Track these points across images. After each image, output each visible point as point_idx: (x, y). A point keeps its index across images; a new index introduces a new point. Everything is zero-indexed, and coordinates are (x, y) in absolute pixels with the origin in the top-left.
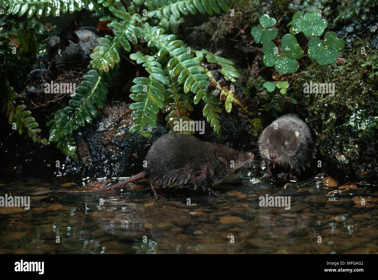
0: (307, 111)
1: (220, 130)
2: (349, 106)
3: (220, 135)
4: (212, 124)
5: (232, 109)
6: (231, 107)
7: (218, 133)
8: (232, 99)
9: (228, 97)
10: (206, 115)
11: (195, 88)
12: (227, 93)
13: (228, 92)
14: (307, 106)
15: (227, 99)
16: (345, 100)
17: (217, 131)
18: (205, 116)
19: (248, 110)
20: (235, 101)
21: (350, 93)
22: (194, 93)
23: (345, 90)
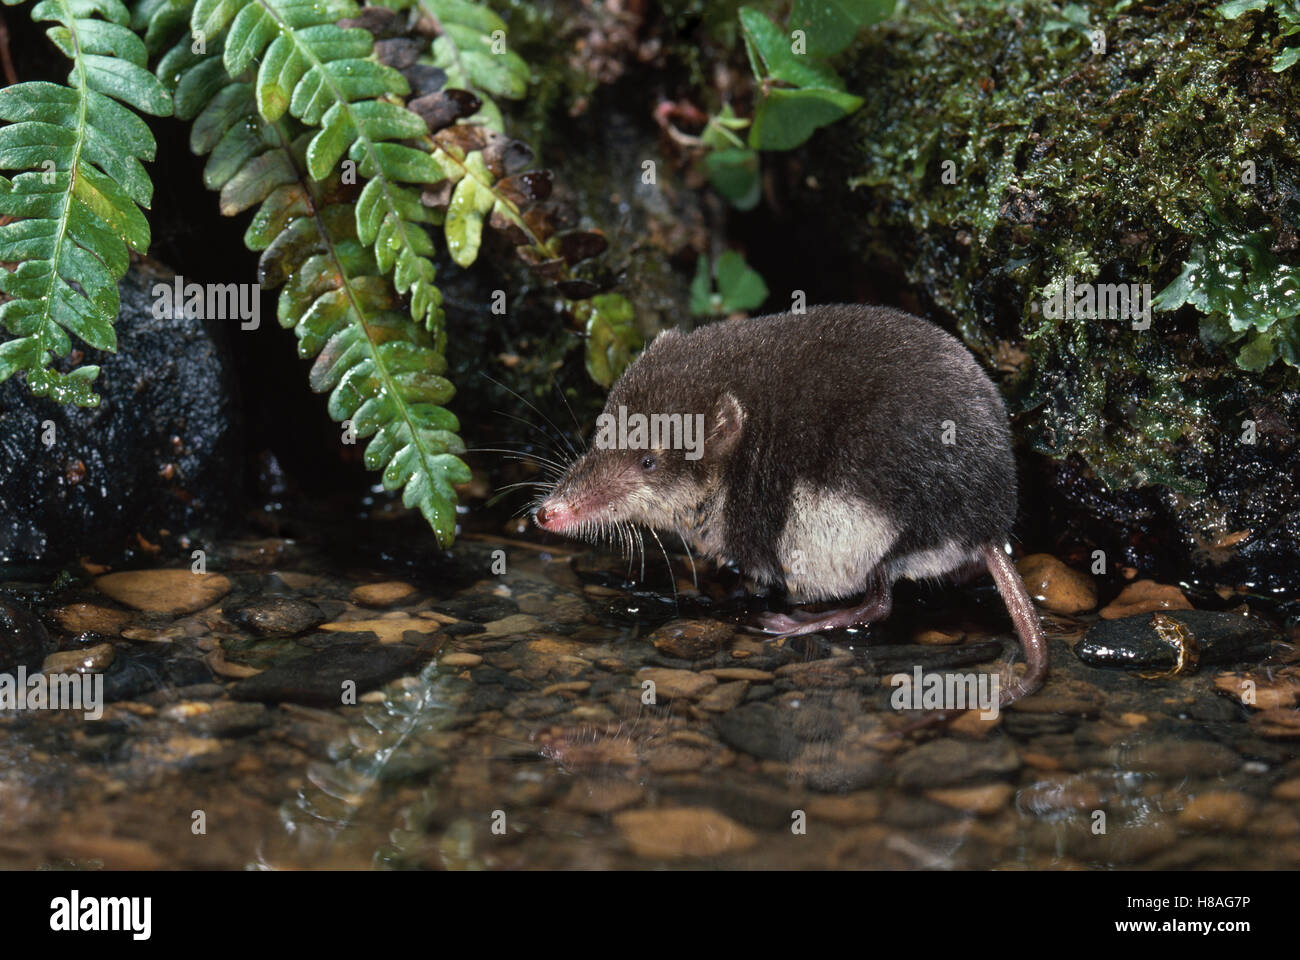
0: (909, 229)
1: (441, 311)
2: (1171, 215)
3: (439, 333)
4: (402, 279)
5: (481, 251)
6: (474, 238)
7: (433, 323)
8: (485, 197)
9: (461, 185)
10: (371, 234)
11: (309, 96)
12: (457, 167)
13: (460, 161)
14: (907, 205)
15: (459, 198)
16: (1142, 185)
17: (426, 314)
18: (366, 237)
19: (560, 254)
20: (499, 206)
21: (1163, 148)
22: (308, 121)
23: (1135, 129)
